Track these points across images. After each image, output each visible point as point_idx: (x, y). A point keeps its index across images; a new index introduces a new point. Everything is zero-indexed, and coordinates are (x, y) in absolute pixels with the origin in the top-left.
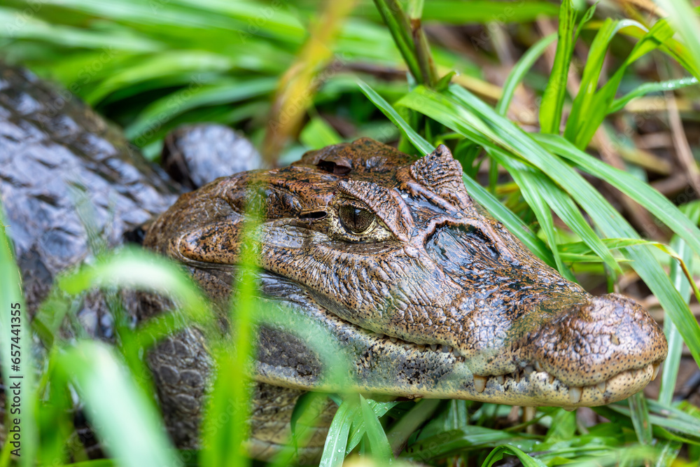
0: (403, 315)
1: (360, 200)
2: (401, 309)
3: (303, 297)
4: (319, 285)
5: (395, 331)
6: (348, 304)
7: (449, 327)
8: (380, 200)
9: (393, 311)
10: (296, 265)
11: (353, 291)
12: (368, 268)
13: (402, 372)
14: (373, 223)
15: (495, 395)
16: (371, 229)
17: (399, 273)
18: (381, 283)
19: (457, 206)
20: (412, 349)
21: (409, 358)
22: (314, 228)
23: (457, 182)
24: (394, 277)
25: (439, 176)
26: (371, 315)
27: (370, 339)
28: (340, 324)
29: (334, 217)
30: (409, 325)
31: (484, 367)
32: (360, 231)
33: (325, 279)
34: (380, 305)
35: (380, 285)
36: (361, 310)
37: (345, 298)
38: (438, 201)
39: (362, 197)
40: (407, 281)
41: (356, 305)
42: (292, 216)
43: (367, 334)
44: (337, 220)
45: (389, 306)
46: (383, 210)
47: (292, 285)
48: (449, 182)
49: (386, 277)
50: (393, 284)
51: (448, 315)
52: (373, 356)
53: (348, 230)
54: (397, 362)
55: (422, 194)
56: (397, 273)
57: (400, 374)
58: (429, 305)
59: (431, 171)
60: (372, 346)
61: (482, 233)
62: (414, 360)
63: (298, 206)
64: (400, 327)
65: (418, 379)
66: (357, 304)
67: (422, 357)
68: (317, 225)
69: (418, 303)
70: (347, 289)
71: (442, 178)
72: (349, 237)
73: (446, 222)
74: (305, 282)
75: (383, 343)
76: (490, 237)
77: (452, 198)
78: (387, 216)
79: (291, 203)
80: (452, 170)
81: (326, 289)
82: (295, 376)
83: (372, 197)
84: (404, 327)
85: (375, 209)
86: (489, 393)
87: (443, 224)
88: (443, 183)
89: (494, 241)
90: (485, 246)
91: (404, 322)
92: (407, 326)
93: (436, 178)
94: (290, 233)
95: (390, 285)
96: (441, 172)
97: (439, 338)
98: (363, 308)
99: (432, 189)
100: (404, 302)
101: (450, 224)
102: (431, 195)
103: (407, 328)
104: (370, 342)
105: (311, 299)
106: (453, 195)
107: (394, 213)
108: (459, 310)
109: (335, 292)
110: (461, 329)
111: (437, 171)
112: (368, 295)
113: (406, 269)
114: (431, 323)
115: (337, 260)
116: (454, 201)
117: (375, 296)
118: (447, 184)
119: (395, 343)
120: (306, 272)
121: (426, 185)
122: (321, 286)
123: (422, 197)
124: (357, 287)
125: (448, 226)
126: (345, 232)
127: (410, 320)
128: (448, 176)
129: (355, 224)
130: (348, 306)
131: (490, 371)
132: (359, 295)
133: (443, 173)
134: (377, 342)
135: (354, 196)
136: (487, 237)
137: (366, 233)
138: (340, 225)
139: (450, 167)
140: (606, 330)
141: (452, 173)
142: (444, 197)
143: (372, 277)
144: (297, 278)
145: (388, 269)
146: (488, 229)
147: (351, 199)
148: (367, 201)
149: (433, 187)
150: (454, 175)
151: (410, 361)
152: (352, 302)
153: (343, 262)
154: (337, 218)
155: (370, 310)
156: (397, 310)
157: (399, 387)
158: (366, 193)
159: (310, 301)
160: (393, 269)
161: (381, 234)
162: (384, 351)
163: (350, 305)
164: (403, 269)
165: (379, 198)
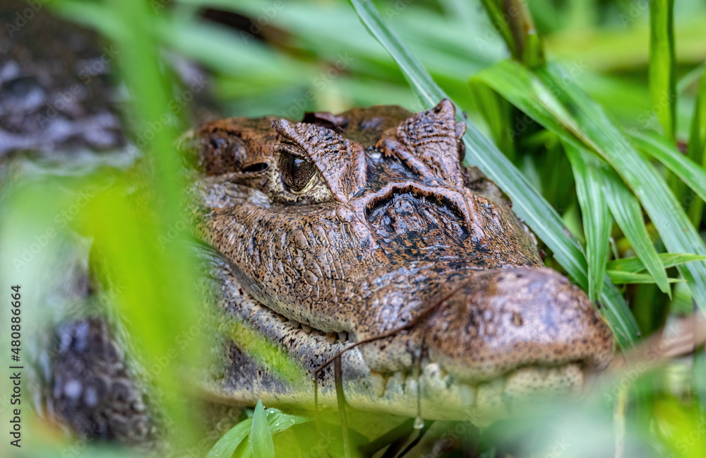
0: (311, 290)
1: (298, 145)
2: (310, 282)
3: (225, 272)
4: (232, 252)
5: (300, 311)
6: (256, 275)
7: (352, 306)
8: (326, 147)
9: (301, 285)
10: (214, 226)
11: (265, 260)
12: (289, 232)
13: (309, 371)
14: (313, 178)
15: (394, 400)
16: (311, 186)
17: (321, 239)
18: (298, 250)
19: (439, 173)
20: (325, 341)
21: (317, 352)
22: (254, 185)
23: (447, 144)
24: (315, 243)
25: (425, 134)
26: (277, 290)
27: (284, 328)
28: (257, 309)
29: (276, 170)
30: (314, 302)
31: (377, 357)
32: (299, 189)
33: (240, 244)
34: (289, 278)
35: (297, 253)
36: (268, 284)
37: (254, 269)
38: (413, 164)
39: (301, 140)
40: (327, 249)
41: (263, 277)
42: (235, 171)
43: (283, 321)
44: (277, 174)
45: (299, 278)
46: (325, 161)
47: (214, 256)
48: (436, 142)
49: (305, 244)
50: (310, 252)
51: (356, 291)
52: (282, 350)
53: (287, 187)
54: (305, 357)
55: (396, 154)
56: (319, 238)
57: (307, 374)
58: (341, 279)
59: (417, 127)
60: (283, 338)
61: (457, 207)
62: (322, 355)
63: (243, 157)
64: (305, 306)
65: (323, 380)
66: (266, 276)
67: (330, 350)
68: (257, 181)
69: (330, 276)
70: (260, 257)
71: (429, 137)
72: (285, 196)
73: (411, 187)
74: (219, 248)
75: (296, 333)
76: (466, 214)
77: (435, 163)
78: (329, 167)
79: (237, 154)
80: (445, 129)
81: (238, 258)
82: (208, 381)
83: (314, 141)
84: (308, 305)
85: (314, 157)
86: (388, 398)
87: (405, 189)
88: (428, 143)
89: (468, 219)
90: (456, 225)
91: (309, 299)
92: (311, 304)
93: (420, 136)
94: (230, 192)
95: (307, 253)
96: (429, 129)
97: (340, 320)
98: (270, 281)
99: (412, 149)
100: (315, 274)
101: (416, 191)
102: (406, 155)
103: (311, 307)
104: (282, 331)
105: (233, 276)
106: (437, 159)
107: (341, 167)
108: (370, 285)
109: (247, 261)
110: (363, 308)
111: (425, 127)
112: (281, 266)
113: (332, 234)
114: (336, 300)
115: (260, 221)
116: (435, 167)
117: (286, 266)
118: (432, 145)
119: (308, 334)
120: (222, 235)
121: (406, 145)
122: (233, 253)
123: (396, 157)
124: (271, 255)
125: (413, 193)
126: (282, 189)
127: (316, 296)
128: (437, 135)
129: (293, 179)
130: (256, 278)
131: (384, 363)
132: (271, 265)
133: (431, 131)
134: (290, 332)
135: (291, 139)
136: (462, 214)
137: (305, 191)
138: (279, 180)
139: (444, 126)
140: (509, 306)
141: (444, 132)
142: (425, 161)
143: (291, 243)
144: (211, 244)
145: (310, 233)
146: (468, 205)
147: (289, 143)
148: (306, 146)
149: (414, 147)
150: (446, 136)
151: (317, 356)
152: (260, 273)
153: (266, 224)
154: (278, 172)
155: (277, 284)
156: (305, 284)
157: (305, 393)
158: (308, 137)
159: (230, 278)
160: (315, 232)
161: (320, 193)
162: (294, 343)
163: (258, 276)
164: (327, 234)
165: (324, 145)
